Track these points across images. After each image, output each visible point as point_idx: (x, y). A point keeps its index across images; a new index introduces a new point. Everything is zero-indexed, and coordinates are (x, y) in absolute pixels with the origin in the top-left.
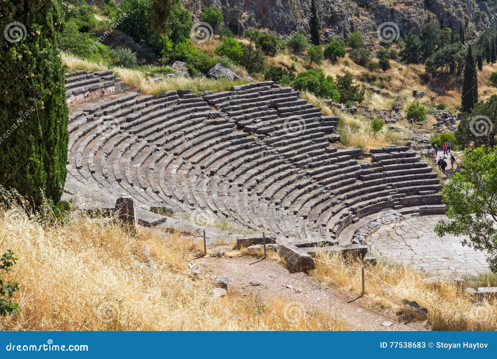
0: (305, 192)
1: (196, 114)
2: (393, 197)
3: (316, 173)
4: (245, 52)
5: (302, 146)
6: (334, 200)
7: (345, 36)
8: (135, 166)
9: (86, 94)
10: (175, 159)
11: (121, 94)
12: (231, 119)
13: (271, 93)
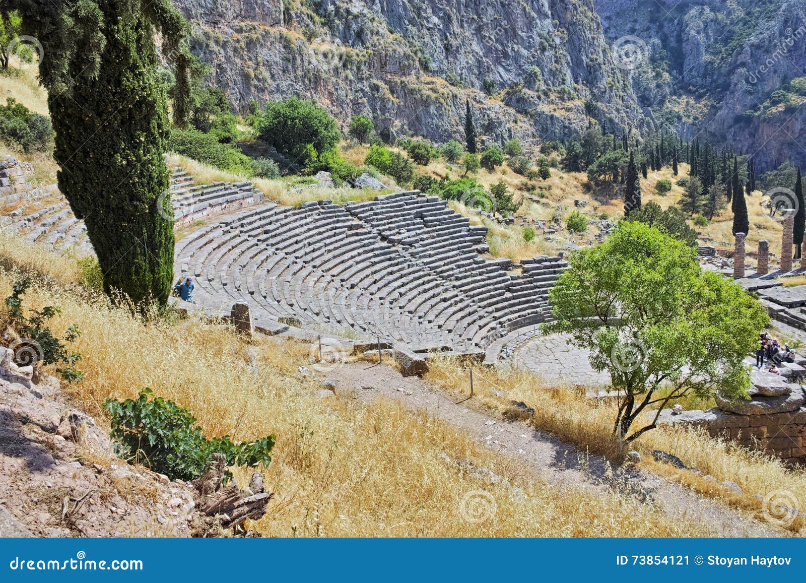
0: (451, 305)
1: (338, 225)
2: (543, 310)
3: (462, 285)
4: (393, 161)
5: (449, 257)
6: (482, 312)
7: (503, 144)
8: (271, 278)
9: (223, 206)
10: (323, 276)
11: (260, 206)
12: (375, 231)
13: (417, 203)
